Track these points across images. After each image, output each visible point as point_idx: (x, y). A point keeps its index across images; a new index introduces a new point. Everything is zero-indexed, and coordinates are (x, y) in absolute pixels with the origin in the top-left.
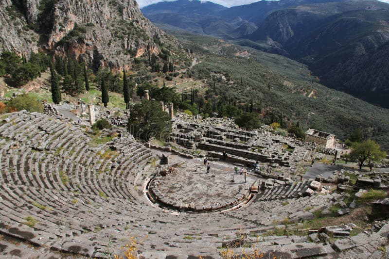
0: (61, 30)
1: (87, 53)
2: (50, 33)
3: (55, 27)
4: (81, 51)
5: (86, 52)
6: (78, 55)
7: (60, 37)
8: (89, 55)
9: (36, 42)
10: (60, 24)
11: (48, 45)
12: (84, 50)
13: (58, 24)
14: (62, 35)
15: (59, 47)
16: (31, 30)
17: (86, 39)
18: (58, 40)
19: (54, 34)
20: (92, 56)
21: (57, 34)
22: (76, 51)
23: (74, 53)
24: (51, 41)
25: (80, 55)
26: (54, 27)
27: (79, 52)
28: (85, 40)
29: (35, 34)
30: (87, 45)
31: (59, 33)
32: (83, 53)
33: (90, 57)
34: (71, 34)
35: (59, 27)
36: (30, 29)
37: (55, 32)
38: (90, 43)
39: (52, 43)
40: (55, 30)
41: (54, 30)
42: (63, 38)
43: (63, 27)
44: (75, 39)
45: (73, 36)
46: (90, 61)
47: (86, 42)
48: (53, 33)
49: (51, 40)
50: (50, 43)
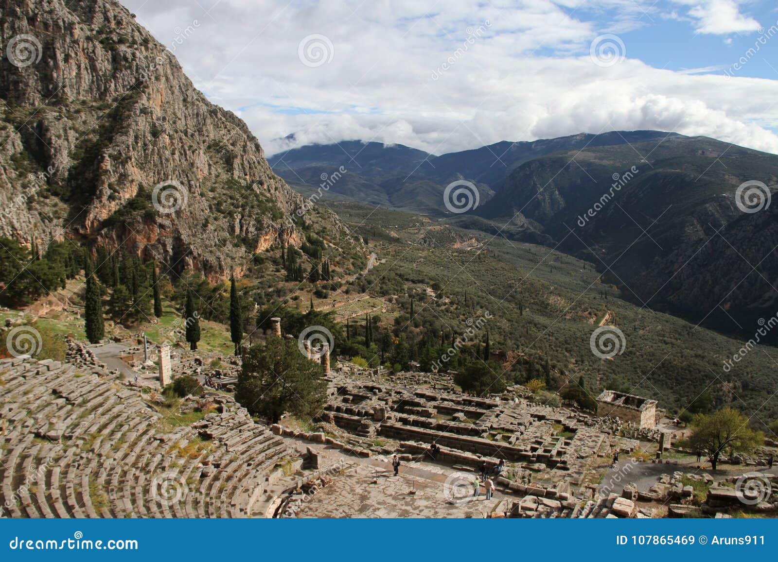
0: (111, 198)
1: (160, 243)
2: (89, 201)
3: (101, 191)
4: (149, 239)
5: (159, 240)
6: (141, 246)
7: (110, 211)
8: (164, 246)
9: (61, 220)
10: (110, 186)
11: (84, 227)
12: (154, 237)
13: (106, 186)
14: (114, 206)
15: (106, 230)
16: (53, 197)
17: (159, 215)
18: (104, 215)
19: (98, 205)
20: (169, 249)
21: (104, 206)
22: (139, 238)
23: (135, 241)
24: (91, 219)
25: (146, 247)
26: (98, 192)
27: (145, 240)
28: (157, 218)
29: (61, 205)
30: (162, 226)
31: (107, 203)
32: (153, 242)
33: (166, 251)
34: (132, 204)
35: (107, 192)
36: (52, 195)
37: (101, 202)
38: (167, 223)
39: (92, 223)
40: (99, 197)
41: (97, 198)
42: (115, 212)
43: (115, 191)
44: (138, 214)
45: (134, 209)
46: (165, 259)
47: (159, 220)
48: (96, 203)
49: (92, 216)
50: (88, 223)
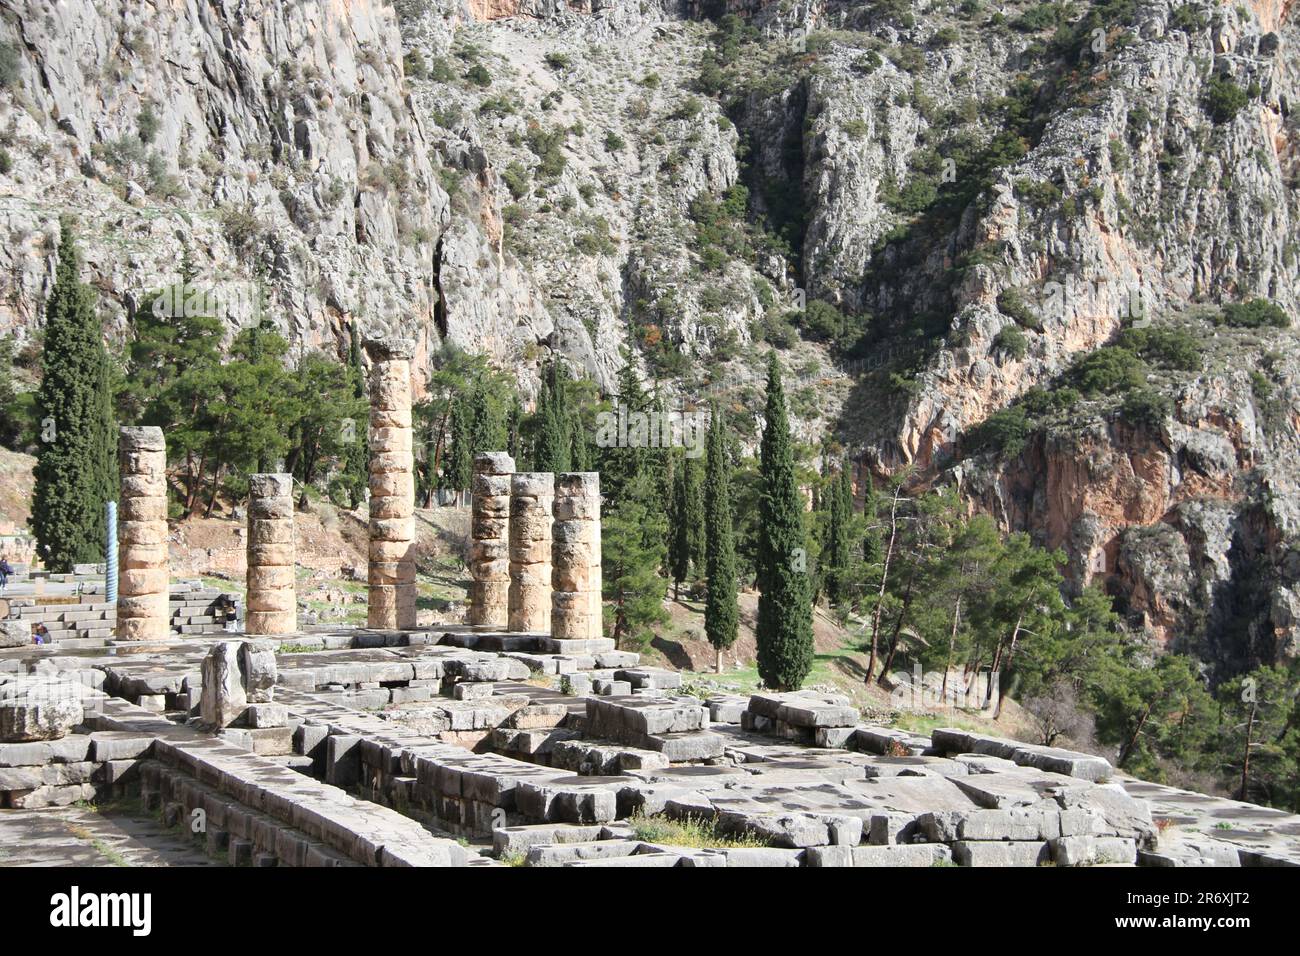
0: (1002, 346)
1: (1178, 525)
2: (918, 358)
3: (966, 322)
4: (1133, 508)
5: (1173, 517)
6: (1102, 532)
7: (995, 395)
8: (1195, 537)
9: (819, 423)
10: (1005, 304)
11: (893, 450)
12: (1157, 500)
13: (990, 300)
14: (1013, 378)
15: (969, 464)
16: (808, 345)
17: (1180, 416)
18: (971, 411)
19: (953, 372)
20: (1217, 548)
21: (971, 376)
22: (1093, 500)
23: (1078, 516)
24: (922, 423)
25: (1120, 537)
26: (956, 324)
27: (1119, 510)
28: (1171, 424)
29: (827, 370)
30: (1189, 460)
31: (985, 364)
32: (1150, 521)
33: (1200, 560)
34: (1081, 375)
35: (990, 321)
36: (806, 336)
37: (963, 359)
38: (1214, 445)
39: (926, 437)
40: (959, 344)
41: (950, 346)
42: (1015, 402)
43: (1024, 321)
44: (1094, 409)
45: (1086, 391)
46: (1196, 593)
47: (1178, 434)
48: (947, 363)
49: (923, 412)
50: (909, 437)
